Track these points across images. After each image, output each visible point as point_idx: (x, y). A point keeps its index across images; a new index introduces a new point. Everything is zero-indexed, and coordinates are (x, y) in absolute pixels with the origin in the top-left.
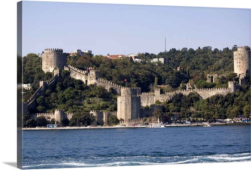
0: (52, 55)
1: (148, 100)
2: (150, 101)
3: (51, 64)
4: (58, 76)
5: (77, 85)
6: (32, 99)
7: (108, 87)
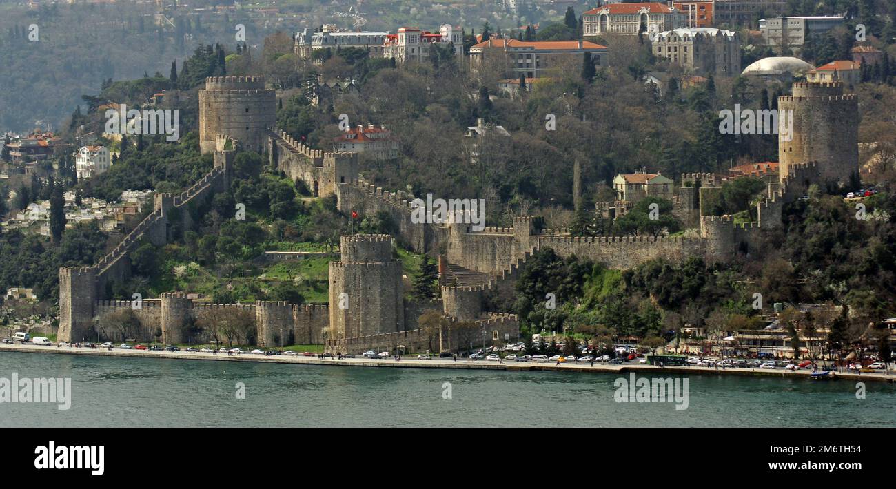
0: (222, 100)
1: (494, 254)
2: (499, 257)
3: (219, 125)
4: (224, 170)
5: (275, 202)
6: (117, 254)
7: (372, 207)
